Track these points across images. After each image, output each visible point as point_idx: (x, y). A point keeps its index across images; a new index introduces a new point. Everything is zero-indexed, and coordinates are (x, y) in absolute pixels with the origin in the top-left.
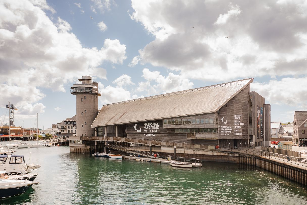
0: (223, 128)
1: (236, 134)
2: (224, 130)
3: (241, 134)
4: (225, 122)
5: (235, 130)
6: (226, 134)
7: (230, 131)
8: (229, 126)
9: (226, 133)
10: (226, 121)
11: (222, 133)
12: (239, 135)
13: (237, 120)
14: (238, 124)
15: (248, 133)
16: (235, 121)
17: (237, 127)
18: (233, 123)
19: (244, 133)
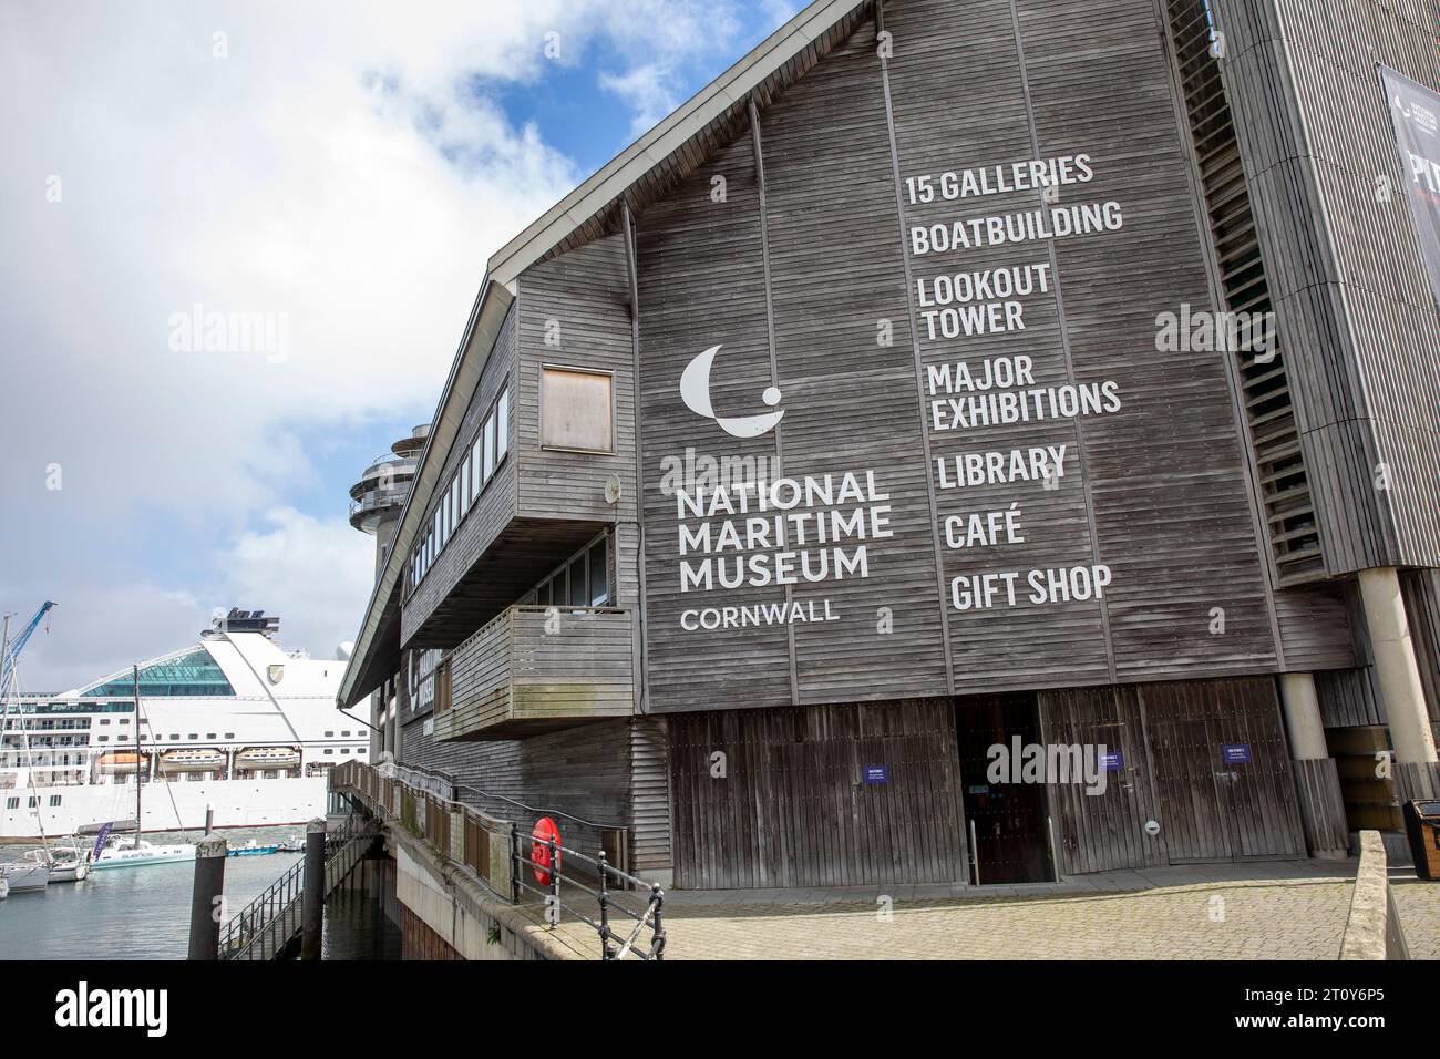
0: (721, 516)
1: (973, 594)
2: (730, 554)
3: (1087, 582)
4: (748, 403)
5: (960, 531)
6: (773, 614)
7: (849, 544)
8: (819, 469)
9: (776, 594)
10: (772, 396)
11: (699, 597)
12: (1057, 610)
13: (977, 350)
14: (1009, 411)
15: (1251, 560)
16: (937, 376)
17: (976, 469)
18: (904, 410)
19: (1160, 550)
